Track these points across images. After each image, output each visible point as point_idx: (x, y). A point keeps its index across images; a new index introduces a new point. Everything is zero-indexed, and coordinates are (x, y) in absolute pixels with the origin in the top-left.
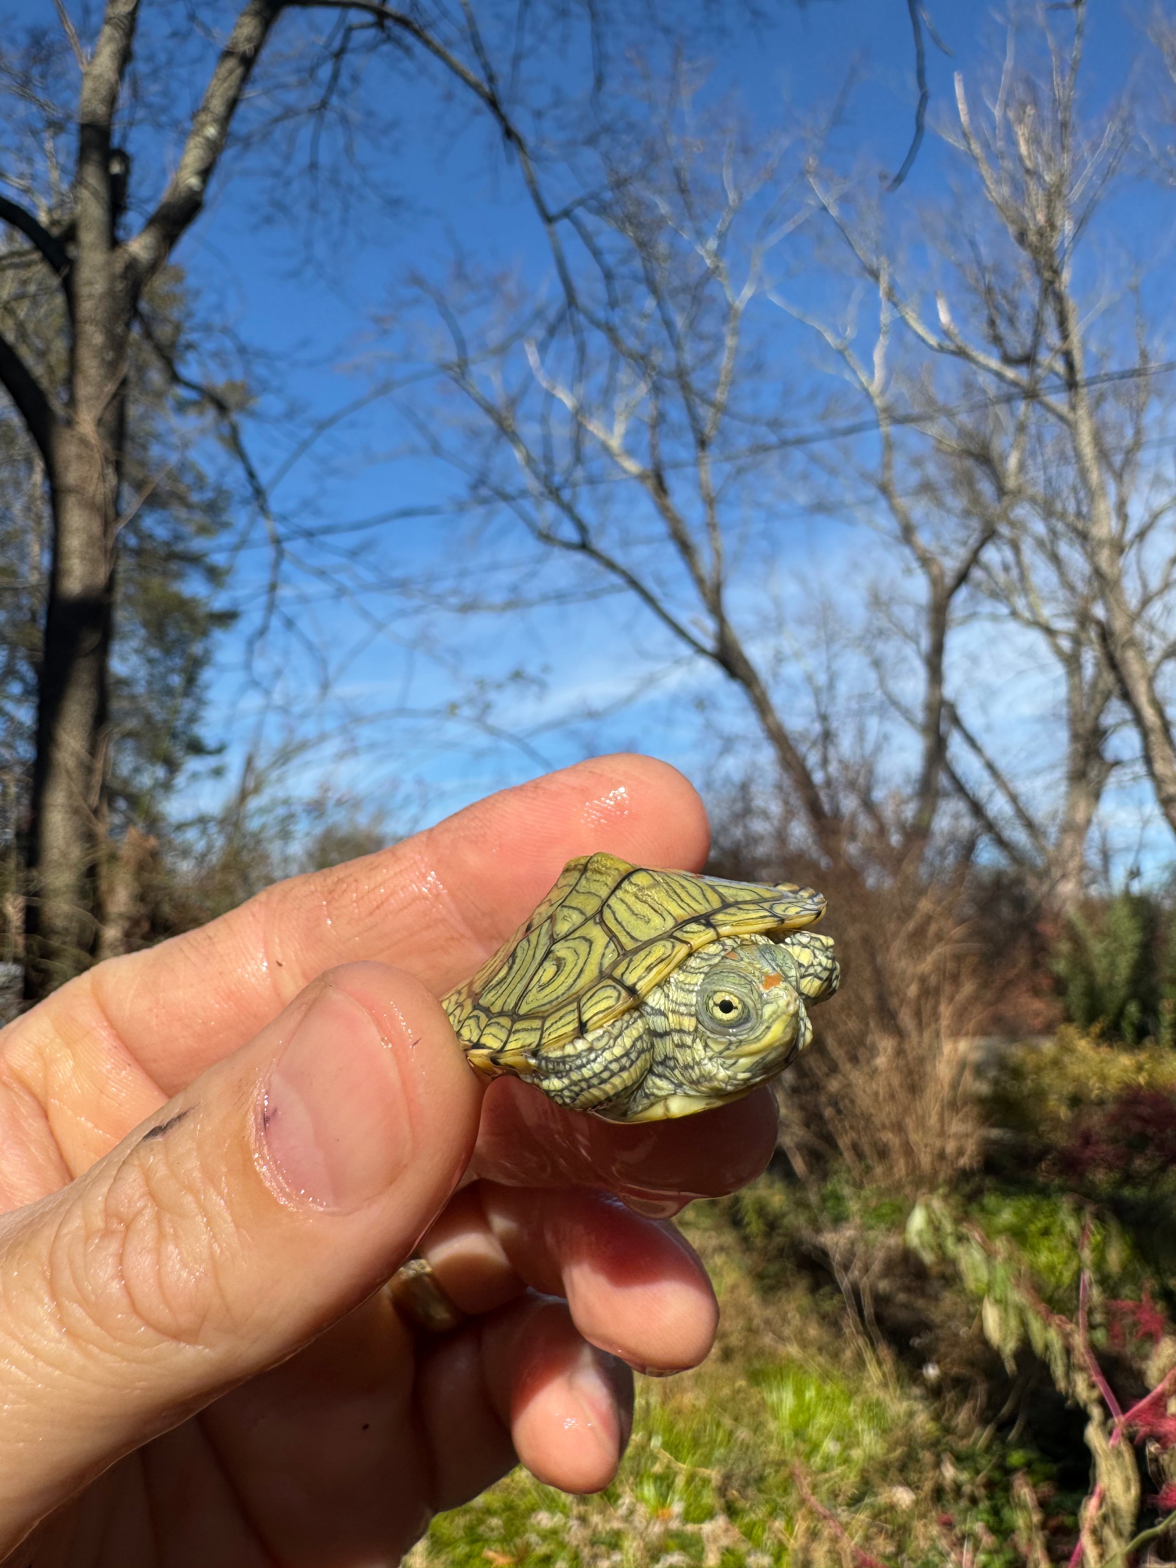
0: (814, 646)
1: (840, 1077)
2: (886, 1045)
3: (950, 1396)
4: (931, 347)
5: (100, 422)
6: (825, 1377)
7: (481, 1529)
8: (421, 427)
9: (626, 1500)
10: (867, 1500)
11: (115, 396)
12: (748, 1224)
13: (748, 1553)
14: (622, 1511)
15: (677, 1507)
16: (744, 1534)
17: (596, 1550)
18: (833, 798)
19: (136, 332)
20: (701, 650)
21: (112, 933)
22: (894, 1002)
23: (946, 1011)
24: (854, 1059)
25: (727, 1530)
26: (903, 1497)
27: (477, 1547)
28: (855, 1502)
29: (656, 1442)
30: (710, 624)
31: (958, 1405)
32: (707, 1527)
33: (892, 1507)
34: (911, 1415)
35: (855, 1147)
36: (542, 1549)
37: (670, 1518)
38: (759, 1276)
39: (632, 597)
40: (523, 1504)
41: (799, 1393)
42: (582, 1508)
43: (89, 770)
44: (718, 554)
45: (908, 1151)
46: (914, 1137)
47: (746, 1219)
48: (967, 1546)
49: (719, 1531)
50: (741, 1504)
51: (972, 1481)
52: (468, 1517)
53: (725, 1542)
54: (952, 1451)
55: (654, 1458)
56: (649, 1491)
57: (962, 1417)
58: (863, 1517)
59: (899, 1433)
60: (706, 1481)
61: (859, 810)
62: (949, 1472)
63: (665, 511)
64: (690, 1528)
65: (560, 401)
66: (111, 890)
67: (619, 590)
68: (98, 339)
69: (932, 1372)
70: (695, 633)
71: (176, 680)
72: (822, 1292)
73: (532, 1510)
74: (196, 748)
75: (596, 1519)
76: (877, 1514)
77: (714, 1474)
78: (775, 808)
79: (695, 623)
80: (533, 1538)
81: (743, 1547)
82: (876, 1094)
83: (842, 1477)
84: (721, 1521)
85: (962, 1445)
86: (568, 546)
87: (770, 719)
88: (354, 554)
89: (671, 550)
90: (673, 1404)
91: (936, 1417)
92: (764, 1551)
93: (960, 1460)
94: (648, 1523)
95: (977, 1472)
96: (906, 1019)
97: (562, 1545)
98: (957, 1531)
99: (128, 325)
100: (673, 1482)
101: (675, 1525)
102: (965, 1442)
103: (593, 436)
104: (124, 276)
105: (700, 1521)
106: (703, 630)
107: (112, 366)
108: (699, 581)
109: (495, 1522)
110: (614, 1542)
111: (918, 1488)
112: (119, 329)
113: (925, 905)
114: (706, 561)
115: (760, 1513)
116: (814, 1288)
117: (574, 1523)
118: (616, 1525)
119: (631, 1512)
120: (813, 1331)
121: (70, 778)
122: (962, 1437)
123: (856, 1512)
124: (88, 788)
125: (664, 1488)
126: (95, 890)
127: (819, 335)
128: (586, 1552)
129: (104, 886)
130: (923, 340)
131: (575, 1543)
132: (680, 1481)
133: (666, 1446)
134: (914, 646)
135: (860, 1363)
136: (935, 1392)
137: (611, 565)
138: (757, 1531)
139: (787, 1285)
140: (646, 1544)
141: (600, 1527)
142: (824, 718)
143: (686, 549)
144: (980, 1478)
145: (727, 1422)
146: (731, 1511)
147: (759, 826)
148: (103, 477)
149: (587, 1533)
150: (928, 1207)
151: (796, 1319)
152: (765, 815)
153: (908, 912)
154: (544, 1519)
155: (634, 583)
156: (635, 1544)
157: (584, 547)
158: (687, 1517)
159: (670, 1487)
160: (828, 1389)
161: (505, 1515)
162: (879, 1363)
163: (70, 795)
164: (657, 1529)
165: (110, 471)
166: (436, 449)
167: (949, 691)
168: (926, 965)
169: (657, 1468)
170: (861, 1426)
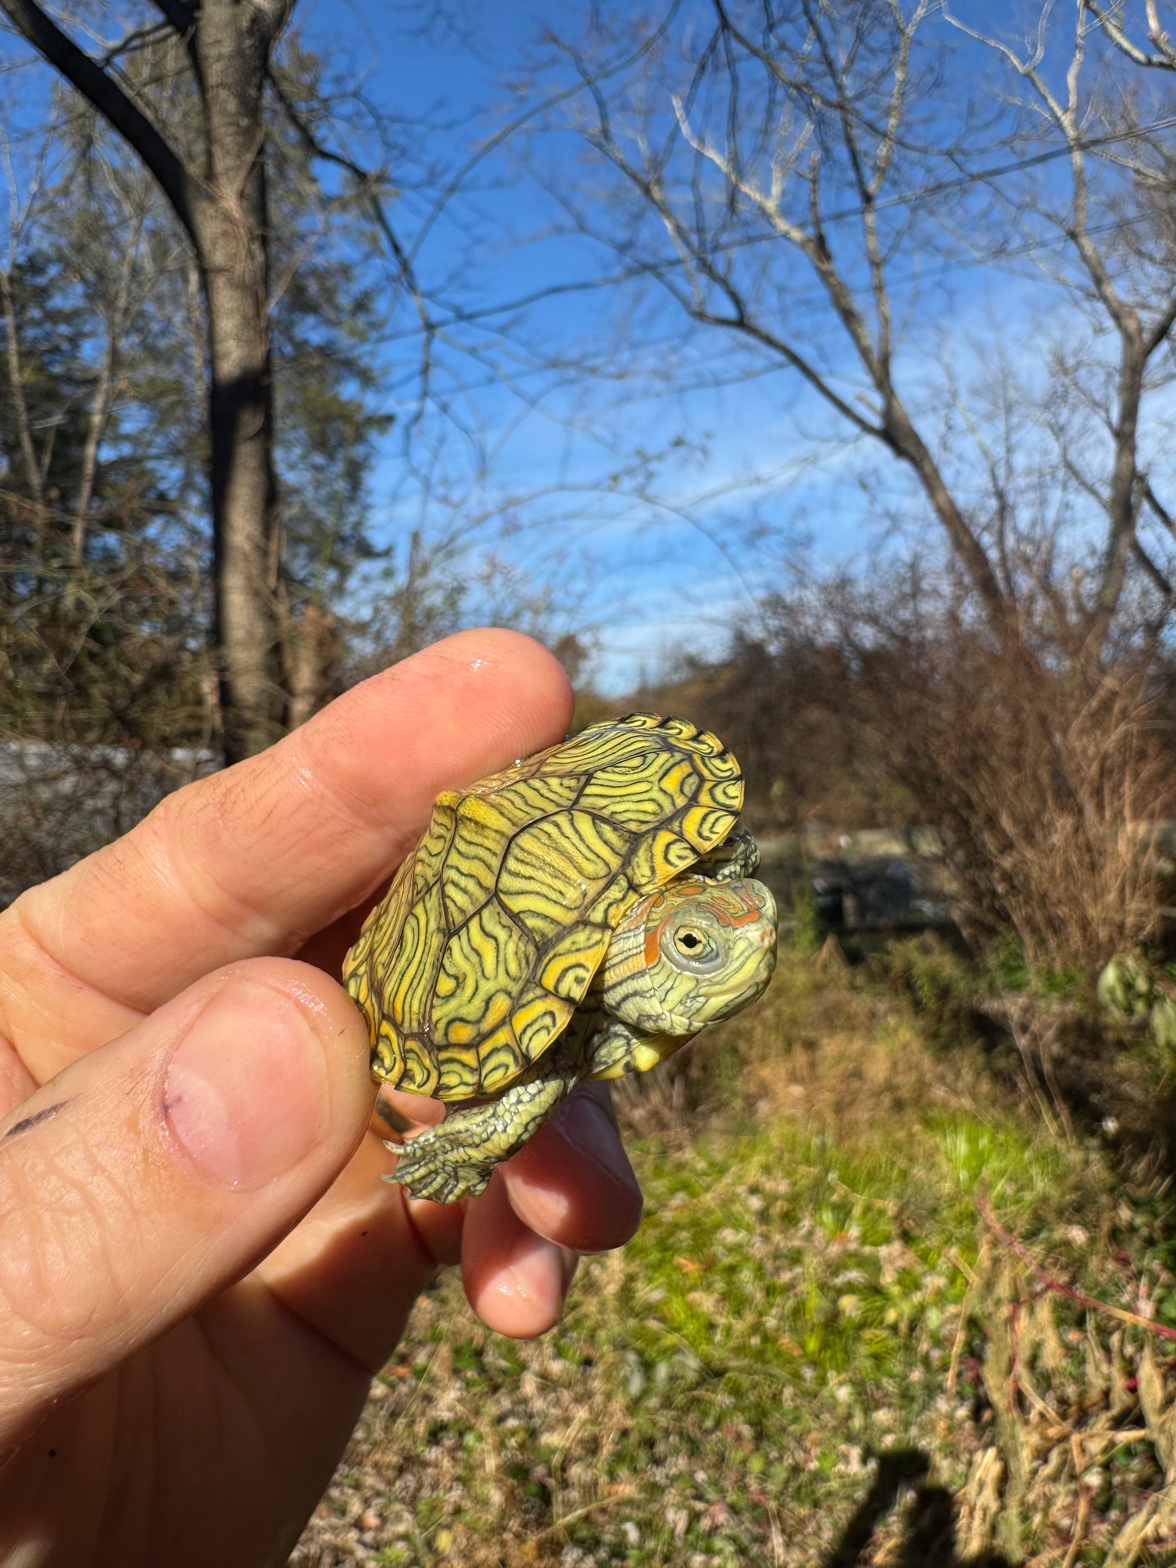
0: (990, 418)
1: (1015, 854)
2: (1064, 823)
3: (1127, 1149)
4: (1136, 61)
5: (241, 195)
6: (997, 1127)
7: (671, 1241)
8: (565, 202)
9: (806, 1224)
10: (1043, 1235)
11: (254, 165)
12: (921, 988)
13: (924, 1274)
14: (804, 1231)
15: (854, 1231)
16: (920, 1257)
17: (778, 1263)
18: (1008, 578)
19: (268, 94)
20: (867, 428)
21: (299, 706)
22: (1073, 781)
23: (1128, 789)
24: (1029, 836)
25: (903, 1253)
26: (1078, 1235)
27: (668, 1254)
28: (1030, 1236)
29: (832, 1176)
30: (877, 400)
31: (1135, 1159)
32: (883, 1251)
33: (1067, 1244)
34: (1086, 1163)
35: (1029, 921)
36: (728, 1260)
37: (849, 1241)
38: (932, 1036)
39: (793, 372)
40: (709, 1221)
41: (972, 1141)
42: (764, 1228)
43: (264, 553)
44: (886, 321)
45: (1085, 924)
46: (1093, 912)
47: (919, 983)
48: (1144, 1280)
49: (896, 1254)
50: (916, 1232)
51: (1150, 1226)
52: (658, 1230)
53: (900, 1263)
54: (1128, 1196)
55: (831, 1189)
56: (827, 1217)
57: (1140, 1168)
58: (1037, 1250)
59: (1072, 1179)
60: (881, 1213)
61: (1038, 591)
62: (1125, 1214)
63: (825, 276)
64: (867, 1250)
65: (712, 161)
66: (295, 667)
67: (781, 366)
68: (232, 105)
69: (1111, 1125)
70: (861, 410)
71: (341, 486)
72: (997, 1050)
73: (718, 1227)
74: (366, 551)
75: (777, 1237)
76: (1052, 1248)
77: (891, 1206)
78: (946, 588)
79: (861, 398)
80: (719, 1250)
81: (919, 1269)
82: (1053, 870)
83: (1017, 1215)
84: (897, 1246)
85: (1141, 1193)
86: (723, 322)
87: (941, 499)
88: (503, 330)
89: (834, 318)
90: (847, 1144)
91: (1113, 1166)
92: (940, 1274)
93: (1135, 1205)
94: (828, 1243)
95: (1155, 1215)
96: (1084, 796)
97: (747, 1258)
98: (1133, 1267)
99: (260, 88)
100: (850, 1211)
101: (853, 1246)
102: (1143, 1189)
103: (748, 197)
104: (251, 32)
105: (876, 1244)
106: (871, 407)
107: (248, 133)
108: (865, 353)
109: (684, 1235)
110: (796, 1258)
111: (1095, 1227)
112: (252, 92)
113: (1109, 682)
114: (871, 333)
115: (934, 1241)
116: (989, 1049)
117: (757, 1241)
118: (797, 1243)
119: (810, 1233)
120: (985, 1087)
121: (248, 561)
122: (1139, 1186)
123: (1032, 1244)
124: (265, 570)
125: (842, 1216)
126: (280, 665)
127: (1004, 58)
128: (769, 1265)
129: (288, 663)
130: (1127, 53)
131: (759, 1256)
132: (857, 1211)
133: (843, 1179)
134: (1104, 415)
135: (1035, 1114)
136: (1111, 1145)
137: (769, 341)
138: (933, 1256)
139: (961, 1044)
140: (825, 1261)
141: (782, 1245)
142: (1000, 495)
143: (849, 317)
144: (1158, 1223)
145: (902, 1163)
146: (907, 1237)
147: (929, 607)
148: (251, 255)
149: (771, 1248)
150: (1121, 965)
151: (967, 1076)
152: (936, 592)
153: (1090, 689)
154: (729, 1235)
155: (795, 359)
156: (815, 1261)
157: (741, 323)
158: (863, 1240)
159: (848, 1214)
160: (1001, 1137)
161: (692, 1231)
162: (1056, 1116)
163: (249, 579)
164: (834, 1249)
165: (256, 247)
166: (582, 227)
167: (1140, 462)
168: (1110, 742)
169: (835, 1198)
170: (1034, 1171)
